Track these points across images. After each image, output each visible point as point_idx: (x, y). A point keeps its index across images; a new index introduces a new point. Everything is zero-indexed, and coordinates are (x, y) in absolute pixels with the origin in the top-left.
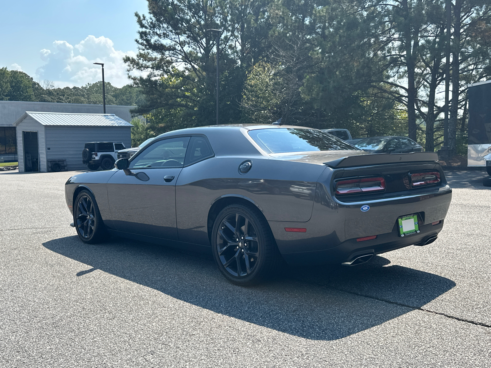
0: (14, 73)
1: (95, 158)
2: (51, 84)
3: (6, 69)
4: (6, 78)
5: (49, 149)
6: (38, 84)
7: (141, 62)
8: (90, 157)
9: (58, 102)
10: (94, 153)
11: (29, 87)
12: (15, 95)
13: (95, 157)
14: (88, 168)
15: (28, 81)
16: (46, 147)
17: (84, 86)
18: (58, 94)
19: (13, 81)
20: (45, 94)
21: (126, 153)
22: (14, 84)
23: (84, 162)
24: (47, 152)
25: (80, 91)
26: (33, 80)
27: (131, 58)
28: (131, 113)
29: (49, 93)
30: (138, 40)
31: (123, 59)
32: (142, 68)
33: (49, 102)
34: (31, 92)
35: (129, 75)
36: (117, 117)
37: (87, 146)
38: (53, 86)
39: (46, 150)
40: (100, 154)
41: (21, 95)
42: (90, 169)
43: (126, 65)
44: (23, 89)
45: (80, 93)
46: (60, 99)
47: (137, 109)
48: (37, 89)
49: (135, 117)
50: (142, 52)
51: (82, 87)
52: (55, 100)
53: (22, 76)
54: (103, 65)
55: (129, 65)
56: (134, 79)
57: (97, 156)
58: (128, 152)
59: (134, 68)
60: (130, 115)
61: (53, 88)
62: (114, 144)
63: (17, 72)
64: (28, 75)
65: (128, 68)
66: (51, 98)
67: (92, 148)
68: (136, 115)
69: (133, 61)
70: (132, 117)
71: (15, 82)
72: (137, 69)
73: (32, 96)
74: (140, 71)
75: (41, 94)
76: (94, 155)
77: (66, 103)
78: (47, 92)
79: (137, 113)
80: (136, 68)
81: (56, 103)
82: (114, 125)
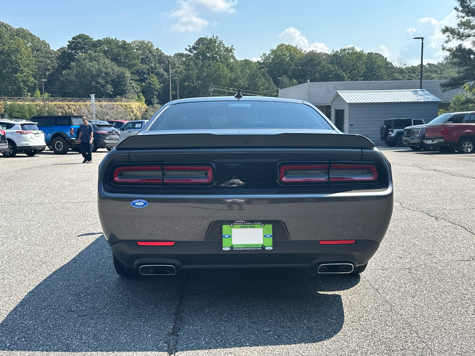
0: (370, 54)
1: (390, 135)
2: (404, 63)
3: (363, 51)
4: (362, 60)
5: (352, 125)
6: (391, 63)
7: (462, 31)
8: (387, 134)
9: (408, 79)
10: (390, 129)
11: (382, 67)
12: (368, 75)
13: (391, 133)
14: (386, 145)
15: (382, 62)
16: (349, 124)
17: (441, 62)
18: (409, 72)
19: (368, 63)
20: (397, 73)
21: (410, 130)
22: (368, 65)
23: (382, 138)
24: (349, 128)
25: (434, 67)
26: (387, 60)
27: (450, 28)
28: (442, 88)
29: (401, 71)
30: (457, 8)
31: (441, 30)
32: (464, 38)
33: (400, 80)
34: (383, 72)
35: (444, 46)
36: (427, 92)
37: (386, 122)
38: (406, 65)
39: (349, 127)
40: (396, 131)
41: (374, 75)
42: (388, 145)
43: (444, 37)
44: (376, 69)
45: (434, 69)
46: (411, 77)
47: (448, 82)
48: (389, 68)
49: (446, 91)
50: (463, 20)
51: (439, 63)
52: (406, 78)
53: (376, 57)
54: (422, 39)
55: (448, 36)
56: (449, 50)
57: (393, 132)
58: (412, 129)
59: (454, 38)
60: (440, 89)
61: (406, 66)
62: (412, 120)
63: (372, 53)
64: (383, 55)
65: (447, 39)
66: (402, 76)
67: (389, 125)
68: (447, 89)
69: (452, 31)
70: (444, 91)
71: (369, 63)
72: (458, 39)
73: (384, 75)
74: (461, 40)
75: (393, 73)
76: (390, 132)
77: (416, 80)
78: (399, 71)
79: (448, 86)
80: (456, 38)
81: (406, 81)
82: (419, 101)
